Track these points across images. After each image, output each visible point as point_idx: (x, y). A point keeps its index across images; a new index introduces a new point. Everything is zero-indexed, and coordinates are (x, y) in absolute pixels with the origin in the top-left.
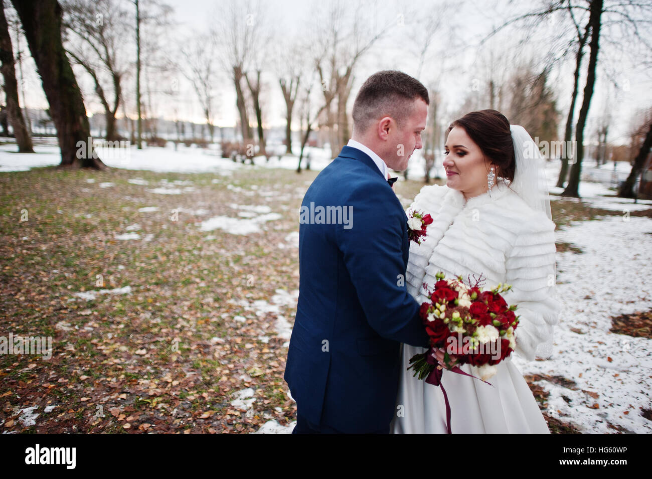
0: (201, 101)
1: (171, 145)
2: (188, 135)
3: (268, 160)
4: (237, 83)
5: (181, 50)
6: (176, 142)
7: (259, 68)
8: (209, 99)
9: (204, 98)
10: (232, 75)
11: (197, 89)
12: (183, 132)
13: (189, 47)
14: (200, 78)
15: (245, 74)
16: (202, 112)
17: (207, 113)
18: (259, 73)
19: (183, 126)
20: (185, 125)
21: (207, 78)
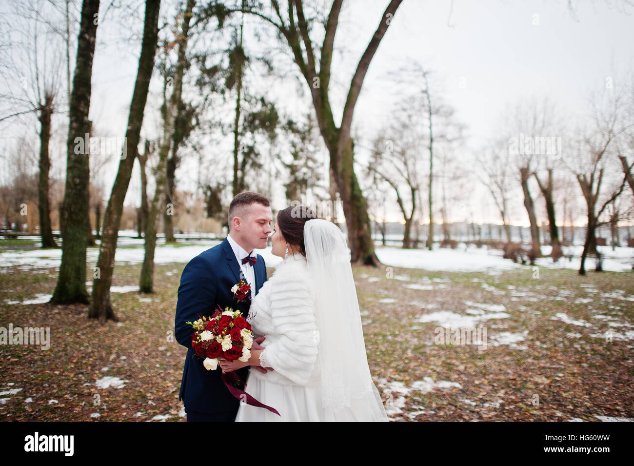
0: (497, 204)
1: (462, 246)
2: (484, 237)
3: (570, 260)
4: (524, 184)
5: (477, 160)
6: (467, 243)
7: (550, 166)
8: (505, 201)
9: (500, 200)
10: (519, 177)
11: (492, 192)
12: (479, 233)
13: (484, 156)
14: (496, 182)
15: (535, 174)
16: (499, 213)
17: (503, 214)
18: (550, 172)
19: (479, 229)
20: (481, 227)
21: (502, 182)
